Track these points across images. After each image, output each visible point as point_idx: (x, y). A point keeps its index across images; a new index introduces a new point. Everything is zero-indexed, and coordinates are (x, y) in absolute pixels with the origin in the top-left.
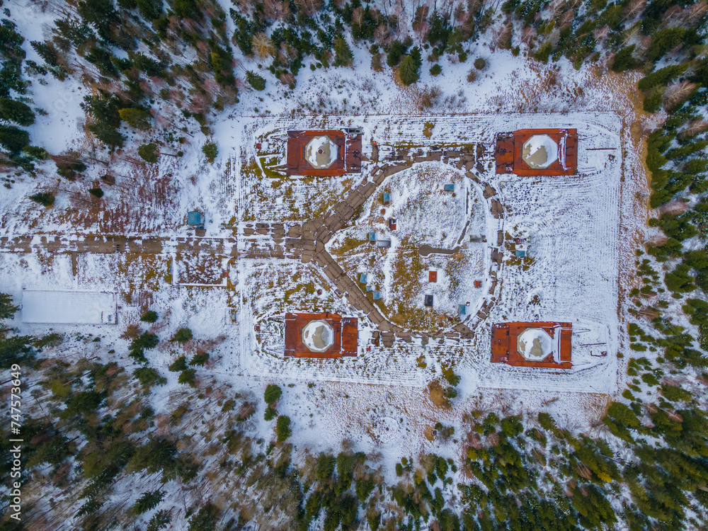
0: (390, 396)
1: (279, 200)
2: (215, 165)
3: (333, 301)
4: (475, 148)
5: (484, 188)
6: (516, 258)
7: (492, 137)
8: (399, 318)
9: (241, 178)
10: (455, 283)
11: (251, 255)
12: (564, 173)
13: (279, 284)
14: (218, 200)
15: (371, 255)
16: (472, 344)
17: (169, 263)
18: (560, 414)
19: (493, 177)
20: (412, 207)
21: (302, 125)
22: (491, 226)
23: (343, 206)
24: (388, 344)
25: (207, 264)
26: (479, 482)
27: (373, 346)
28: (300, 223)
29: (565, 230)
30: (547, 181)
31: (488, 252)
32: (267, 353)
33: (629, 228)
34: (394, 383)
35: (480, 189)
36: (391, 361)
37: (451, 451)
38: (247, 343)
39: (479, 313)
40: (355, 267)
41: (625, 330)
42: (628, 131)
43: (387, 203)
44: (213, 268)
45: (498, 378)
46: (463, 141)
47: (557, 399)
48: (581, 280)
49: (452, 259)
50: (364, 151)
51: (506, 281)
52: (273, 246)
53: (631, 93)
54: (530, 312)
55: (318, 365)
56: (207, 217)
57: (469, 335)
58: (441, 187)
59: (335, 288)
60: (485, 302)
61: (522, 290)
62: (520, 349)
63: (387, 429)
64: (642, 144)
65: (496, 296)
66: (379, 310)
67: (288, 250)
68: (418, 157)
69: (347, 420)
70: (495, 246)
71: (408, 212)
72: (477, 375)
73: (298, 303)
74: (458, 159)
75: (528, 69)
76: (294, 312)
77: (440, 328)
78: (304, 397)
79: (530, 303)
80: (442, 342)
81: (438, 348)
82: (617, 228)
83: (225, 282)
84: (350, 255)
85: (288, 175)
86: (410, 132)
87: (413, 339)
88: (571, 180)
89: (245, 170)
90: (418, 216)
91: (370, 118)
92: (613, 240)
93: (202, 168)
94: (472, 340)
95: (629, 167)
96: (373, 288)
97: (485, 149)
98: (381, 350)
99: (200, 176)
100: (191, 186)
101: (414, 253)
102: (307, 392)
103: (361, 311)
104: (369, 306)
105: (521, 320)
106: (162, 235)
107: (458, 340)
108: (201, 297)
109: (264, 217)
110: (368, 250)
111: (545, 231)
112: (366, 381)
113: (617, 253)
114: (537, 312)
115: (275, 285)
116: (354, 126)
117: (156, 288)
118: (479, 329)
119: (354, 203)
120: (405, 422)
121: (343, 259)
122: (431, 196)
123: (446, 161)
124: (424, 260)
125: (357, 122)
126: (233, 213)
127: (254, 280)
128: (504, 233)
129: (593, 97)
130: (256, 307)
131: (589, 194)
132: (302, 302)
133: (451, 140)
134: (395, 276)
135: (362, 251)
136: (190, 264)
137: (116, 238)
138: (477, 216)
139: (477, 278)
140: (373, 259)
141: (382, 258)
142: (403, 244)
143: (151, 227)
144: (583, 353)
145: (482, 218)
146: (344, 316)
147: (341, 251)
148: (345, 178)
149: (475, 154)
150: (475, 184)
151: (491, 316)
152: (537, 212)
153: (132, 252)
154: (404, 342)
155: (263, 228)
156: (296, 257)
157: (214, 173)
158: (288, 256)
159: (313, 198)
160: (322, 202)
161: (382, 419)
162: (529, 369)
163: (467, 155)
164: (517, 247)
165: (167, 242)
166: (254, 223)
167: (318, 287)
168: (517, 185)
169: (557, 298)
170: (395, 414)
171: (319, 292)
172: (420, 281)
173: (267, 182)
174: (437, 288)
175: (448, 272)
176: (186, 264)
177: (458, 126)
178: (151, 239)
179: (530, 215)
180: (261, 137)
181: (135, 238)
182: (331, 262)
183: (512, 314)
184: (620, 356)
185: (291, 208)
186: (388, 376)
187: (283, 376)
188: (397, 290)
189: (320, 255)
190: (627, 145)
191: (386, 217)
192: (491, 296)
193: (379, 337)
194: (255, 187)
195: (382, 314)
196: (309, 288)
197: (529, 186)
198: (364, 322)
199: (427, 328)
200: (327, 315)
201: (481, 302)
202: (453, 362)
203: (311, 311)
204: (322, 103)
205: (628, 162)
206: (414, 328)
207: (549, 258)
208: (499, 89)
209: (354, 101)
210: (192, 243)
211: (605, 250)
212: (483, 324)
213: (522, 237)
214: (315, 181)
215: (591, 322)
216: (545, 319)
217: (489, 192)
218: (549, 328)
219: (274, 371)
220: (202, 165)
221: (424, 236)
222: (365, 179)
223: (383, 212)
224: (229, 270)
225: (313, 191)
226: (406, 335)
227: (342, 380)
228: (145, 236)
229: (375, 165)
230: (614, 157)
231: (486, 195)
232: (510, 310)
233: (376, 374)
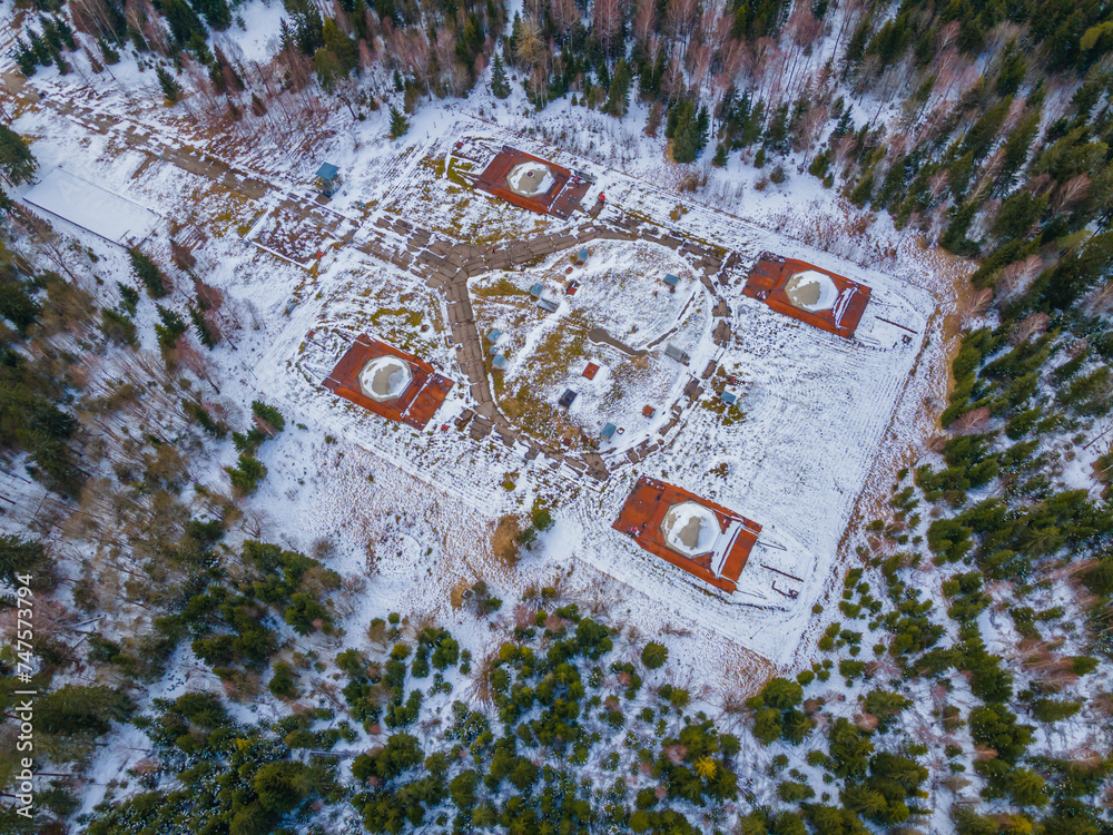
0: (435, 509)
1: (445, 208)
2: (394, 143)
3: (435, 346)
4: (728, 255)
5: (717, 303)
6: (719, 401)
7: (755, 253)
8: (512, 405)
9: (415, 166)
10: (617, 394)
11: (366, 249)
12: (833, 330)
13: (379, 296)
14: (370, 177)
15: (523, 312)
16: (598, 488)
17: (258, 214)
18: (683, 663)
19: (734, 295)
20: (610, 280)
21: (525, 146)
22: (704, 351)
23: (521, 246)
24: (477, 435)
25: (304, 235)
26: (494, 715)
27: (453, 427)
28: (454, 241)
29: (806, 400)
30: (806, 332)
31: (684, 380)
32: (300, 370)
33: (900, 437)
34: (451, 492)
35: (711, 301)
36: (467, 460)
37: (477, 638)
38: (283, 349)
39: (630, 451)
40: (492, 319)
41: (842, 576)
42: (940, 320)
43: (580, 264)
44: (308, 243)
45: (612, 556)
46: (716, 242)
47: (689, 634)
48: (801, 474)
49: (628, 362)
50: (584, 200)
51: (691, 427)
52: (401, 252)
53: (959, 283)
54: (706, 482)
55: (360, 417)
56: (344, 188)
57: (600, 473)
58: (661, 276)
59: (449, 333)
60: (647, 441)
61: (708, 448)
62: (665, 525)
63: (400, 554)
64: (955, 342)
65: (667, 440)
66: (491, 386)
67: (417, 264)
68: (650, 235)
69: (348, 515)
70: (698, 376)
71: (602, 283)
72: (582, 536)
73: (387, 329)
74: (700, 258)
75: (835, 206)
76: (374, 336)
77: (563, 446)
78: (309, 452)
79: (711, 471)
80: (555, 466)
81: (546, 472)
82: (881, 430)
83: (309, 265)
84: (495, 301)
85: (475, 186)
86: (653, 206)
87: (516, 444)
88: (841, 344)
89: (426, 163)
90: (611, 293)
91: (612, 173)
92: (871, 442)
93: (377, 141)
94: (601, 484)
95: (926, 362)
96: (501, 352)
97: (740, 261)
98: (462, 438)
99: (367, 147)
100: (350, 152)
101: (582, 333)
102: (318, 446)
103: (466, 377)
104: (481, 374)
105: (687, 488)
106: (276, 183)
107: (580, 475)
108: (268, 267)
109: (414, 216)
110: (523, 306)
111: (776, 388)
112: (413, 471)
113: (870, 462)
114: (716, 488)
115: (372, 295)
116: (588, 171)
117: (219, 235)
118: (619, 472)
119: (537, 250)
120: (434, 555)
121: (482, 303)
122: (641, 278)
123: (682, 253)
124: (590, 346)
125: (593, 170)
126: (378, 196)
127: (349, 278)
128: (719, 365)
129: (907, 265)
130: (328, 310)
131: (858, 370)
132: (393, 330)
133: (702, 235)
134: (539, 349)
135: (513, 303)
136: (283, 226)
137: (217, 162)
138: (691, 327)
139: (652, 403)
140: (524, 316)
141: (535, 322)
142: (573, 315)
143: (269, 169)
144: (761, 579)
145: (698, 335)
146: (438, 371)
147: (485, 293)
148: (543, 217)
149: (725, 261)
150: (707, 293)
151: (646, 463)
152: (776, 361)
153: (223, 184)
154: (500, 442)
155: (403, 227)
156: (423, 275)
157: (388, 150)
158: (412, 271)
159: (490, 222)
160: (498, 232)
161: (401, 535)
162: (666, 564)
163: (713, 259)
164: (728, 388)
165: (274, 193)
166: (396, 218)
167: (426, 321)
168: (764, 318)
169: (756, 483)
170: (424, 538)
171: (424, 329)
172: (569, 369)
173: (444, 183)
174: (589, 389)
175: (615, 375)
176: (279, 224)
177: (718, 224)
178: (258, 182)
179: (765, 360)
180: (469, 138)
181: (239, 172)
182: (464, 301)
183: (679, 474)
184: (817, 609)
185: (454, 221)
186: (448, 479)
187: (298, 410)
188: (531, 367)
189: (456, 288)
190: (934, 336)
191: (569, 278)
192: (660, 437)
193: (469, 420)
194: (426, 183)
195: (492, 393)
196: (415, 318)
197: (780, 325)
198: (461, 391)
199: (544, 437)
200: (415, 358)
201: (641, 438)
202: (556, 502)
203: (398, 346)
204: (564, 136)
205: (927, 356)
206: (526, 430)
207: (767, 422)
208: (790, 210)
209: (605, 149)
210: (303, 206)
211: (854, 450)
212: (628, 468)
213: (741, 378)
214: (504, 206)
215: (793, 539)
216: (725, 503)
217: (722, 309)
218: (725, 518)
219: (293, 398)
220: (379, 137)
221: (606, 319)
222: (568, 230)
223: (569, 271)
224: (325, 253)
225: (493, 215)
226: (509, 434)
227: (379, 454)
228: (252, 175)
229: (589, 220)
230: (910, 339)
231: (716, 311)
232: (678, 467)
233: (432, 468)
